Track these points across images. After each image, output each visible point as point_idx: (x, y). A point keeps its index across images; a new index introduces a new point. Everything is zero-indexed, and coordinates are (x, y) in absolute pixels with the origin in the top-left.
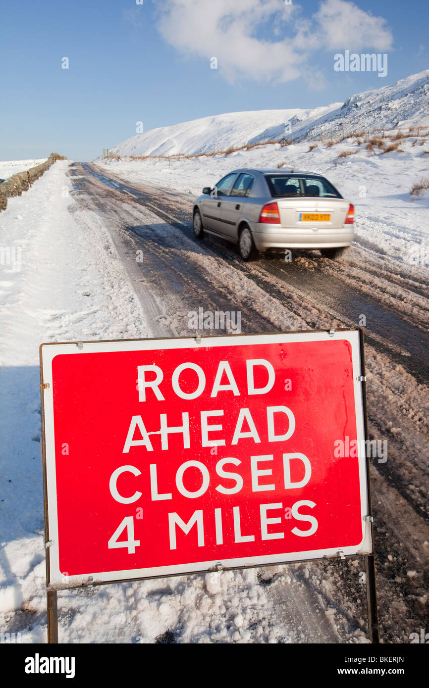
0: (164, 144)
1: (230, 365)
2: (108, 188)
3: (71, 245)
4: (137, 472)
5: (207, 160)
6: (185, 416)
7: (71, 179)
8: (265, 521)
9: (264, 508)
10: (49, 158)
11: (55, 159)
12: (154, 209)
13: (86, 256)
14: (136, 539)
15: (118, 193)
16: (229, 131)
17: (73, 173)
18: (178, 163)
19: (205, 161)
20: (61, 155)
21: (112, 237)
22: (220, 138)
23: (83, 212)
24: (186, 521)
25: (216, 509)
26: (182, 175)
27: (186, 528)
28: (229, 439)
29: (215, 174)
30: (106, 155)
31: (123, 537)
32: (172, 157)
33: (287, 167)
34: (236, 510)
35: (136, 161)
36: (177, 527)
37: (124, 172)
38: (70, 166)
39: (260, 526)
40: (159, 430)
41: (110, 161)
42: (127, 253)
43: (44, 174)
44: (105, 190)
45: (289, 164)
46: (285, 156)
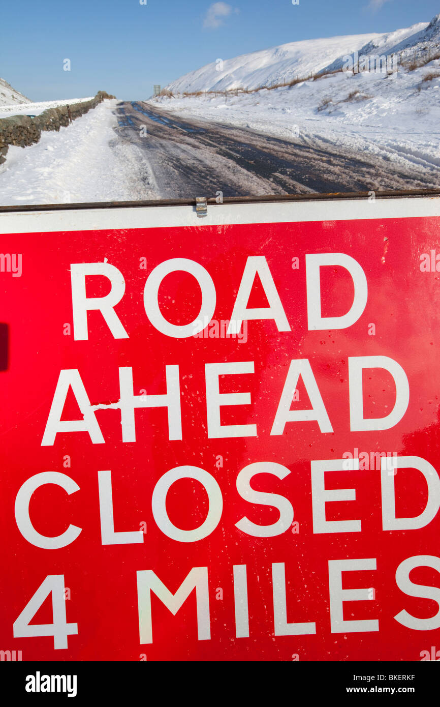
0: (221, 80)
1: (269, 266)
2: (156, 124)
3: (104, 177)
4: (70, 486)
5: (268, 94)
6: (172, 373)
7: (118, 117)
8: (338, 596)
9: (336, 568)
10: (96, 96)
11: (103, 98)
12: (205, 141)
13: (118, 187)
14: (69, 620)
15: (167, 128)
16: (294, 63)
17: (121, 111)
18: (235, 99)
19: (265, 95)
20: (109, 94)
21: (153, 169)
22: (283, 72)
23: (124, 146)
24: (173, 589)
25: (235, 567)
26: (239, 111)
27: (174, 603)
28: (265, 423)
29: (277, 107)
30: (158, 92)
31: (44, 615)
32: (230, 92)
33: (360, 95)
34: (278, 570)
35: (190, 97)
36: (155, 599)
37: (176, 109)
38: (118, 105)
39: (328, 604)
40: (116, 401)
41: (162, 99)
42: (168, 184)
43: (89, 112)
44: (153, 126)
45: (363, 92)
46: (358, 84)
